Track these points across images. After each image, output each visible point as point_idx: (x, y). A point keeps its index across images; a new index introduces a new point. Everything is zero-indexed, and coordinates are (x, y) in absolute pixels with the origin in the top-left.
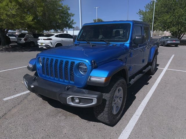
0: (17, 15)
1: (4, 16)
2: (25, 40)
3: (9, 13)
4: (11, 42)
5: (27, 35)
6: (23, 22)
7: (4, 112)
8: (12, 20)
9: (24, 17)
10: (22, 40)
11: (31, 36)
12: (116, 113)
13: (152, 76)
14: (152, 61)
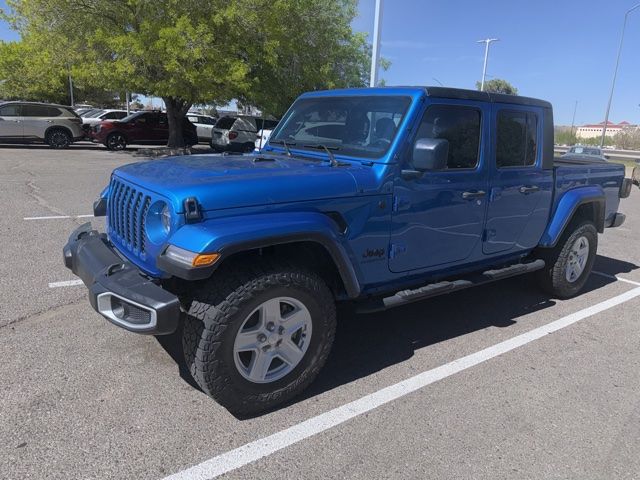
0: (208, 61)
1: (174, 61)
2: (231, 136)
3: (184, 56)
4: (197, 140)
5: (239, 123)
6: (219, 81)
7: (23, 315)
8: (190, 76)
9: (227, 66)
10: (223, 137)
11: (251, 127)
12: (263, 380)
13: (557, 301)
14: (553, 242)
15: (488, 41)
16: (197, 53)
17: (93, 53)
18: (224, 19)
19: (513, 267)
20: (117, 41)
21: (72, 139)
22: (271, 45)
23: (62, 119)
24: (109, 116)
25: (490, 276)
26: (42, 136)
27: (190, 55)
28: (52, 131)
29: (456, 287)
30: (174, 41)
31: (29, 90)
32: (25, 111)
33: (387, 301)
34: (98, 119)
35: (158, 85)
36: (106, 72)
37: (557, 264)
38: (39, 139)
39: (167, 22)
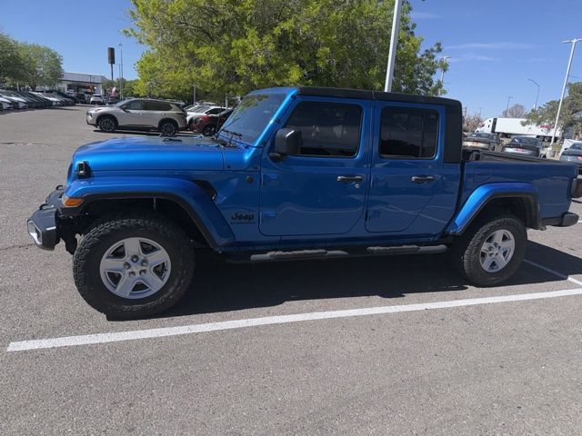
0: (272, 66)
3: (250, 62)
9: (286, 70)
12: (127, 295)
13: (472, 287)
14: (459, 230)
15: (574, 41)
16: (260, 60)
17: (186, 61)
18: (282, 30)
19: (404, 247)
20: (202, 51)
21: (178, 129)
22: (323, 51)
23: (172, 113)
24: (212, 112)
25: (372, 250)
26: (157, 126)
27: (255, 62)
28: (164, 121)
29: (330, 255)
30: (244, 49)
31: (165, 90)
32: (146, 106)
33: (254, 257)
34: (204, 114)
35: (231, 86)
36: (194, 75)
37: (467, 252)
38: (154, 128)
39: (242, 34)
